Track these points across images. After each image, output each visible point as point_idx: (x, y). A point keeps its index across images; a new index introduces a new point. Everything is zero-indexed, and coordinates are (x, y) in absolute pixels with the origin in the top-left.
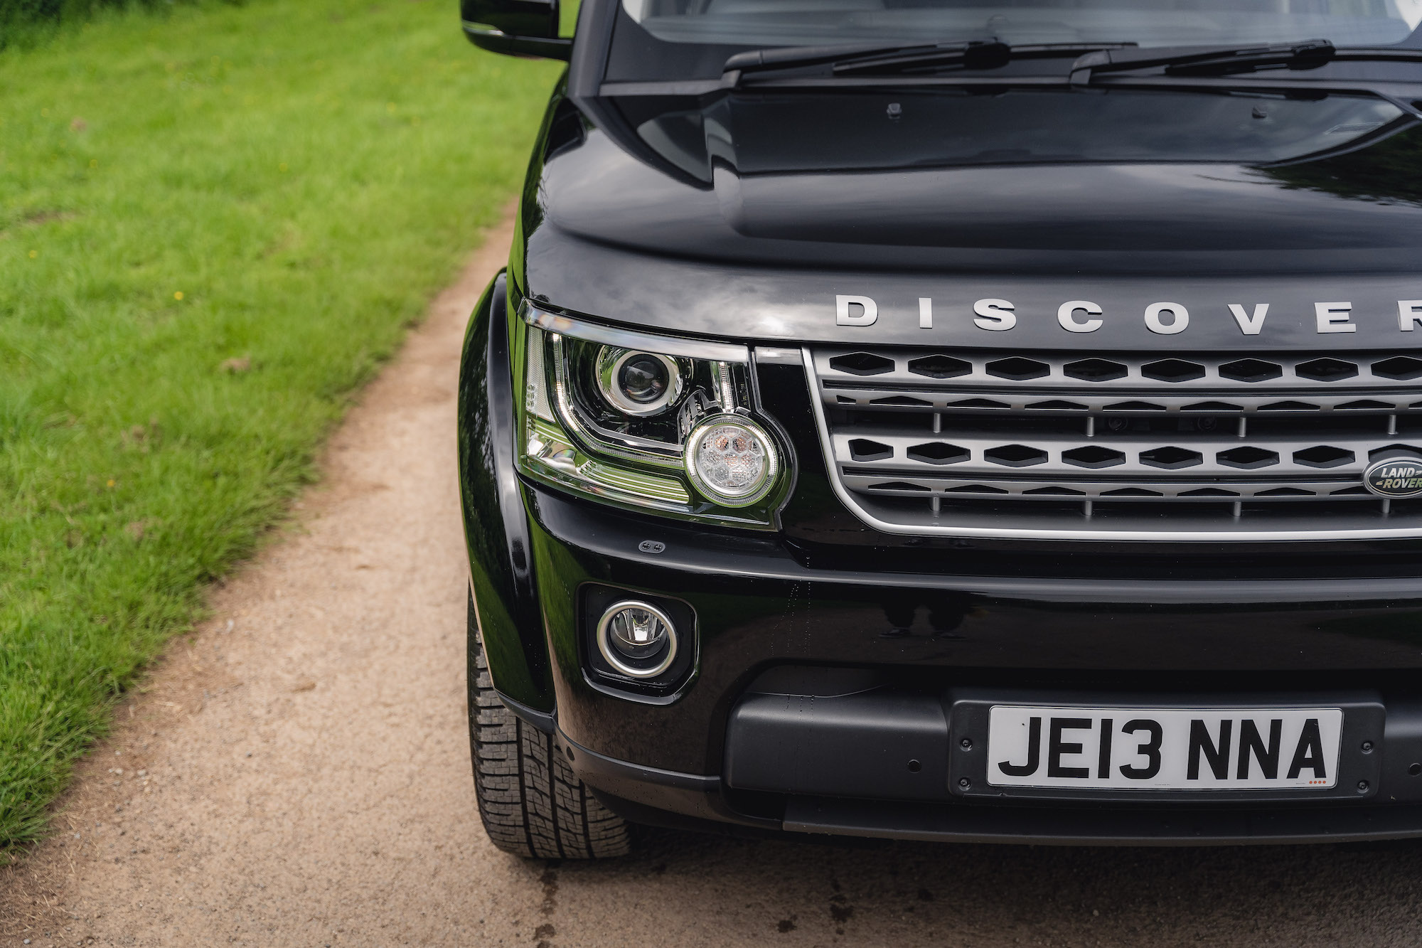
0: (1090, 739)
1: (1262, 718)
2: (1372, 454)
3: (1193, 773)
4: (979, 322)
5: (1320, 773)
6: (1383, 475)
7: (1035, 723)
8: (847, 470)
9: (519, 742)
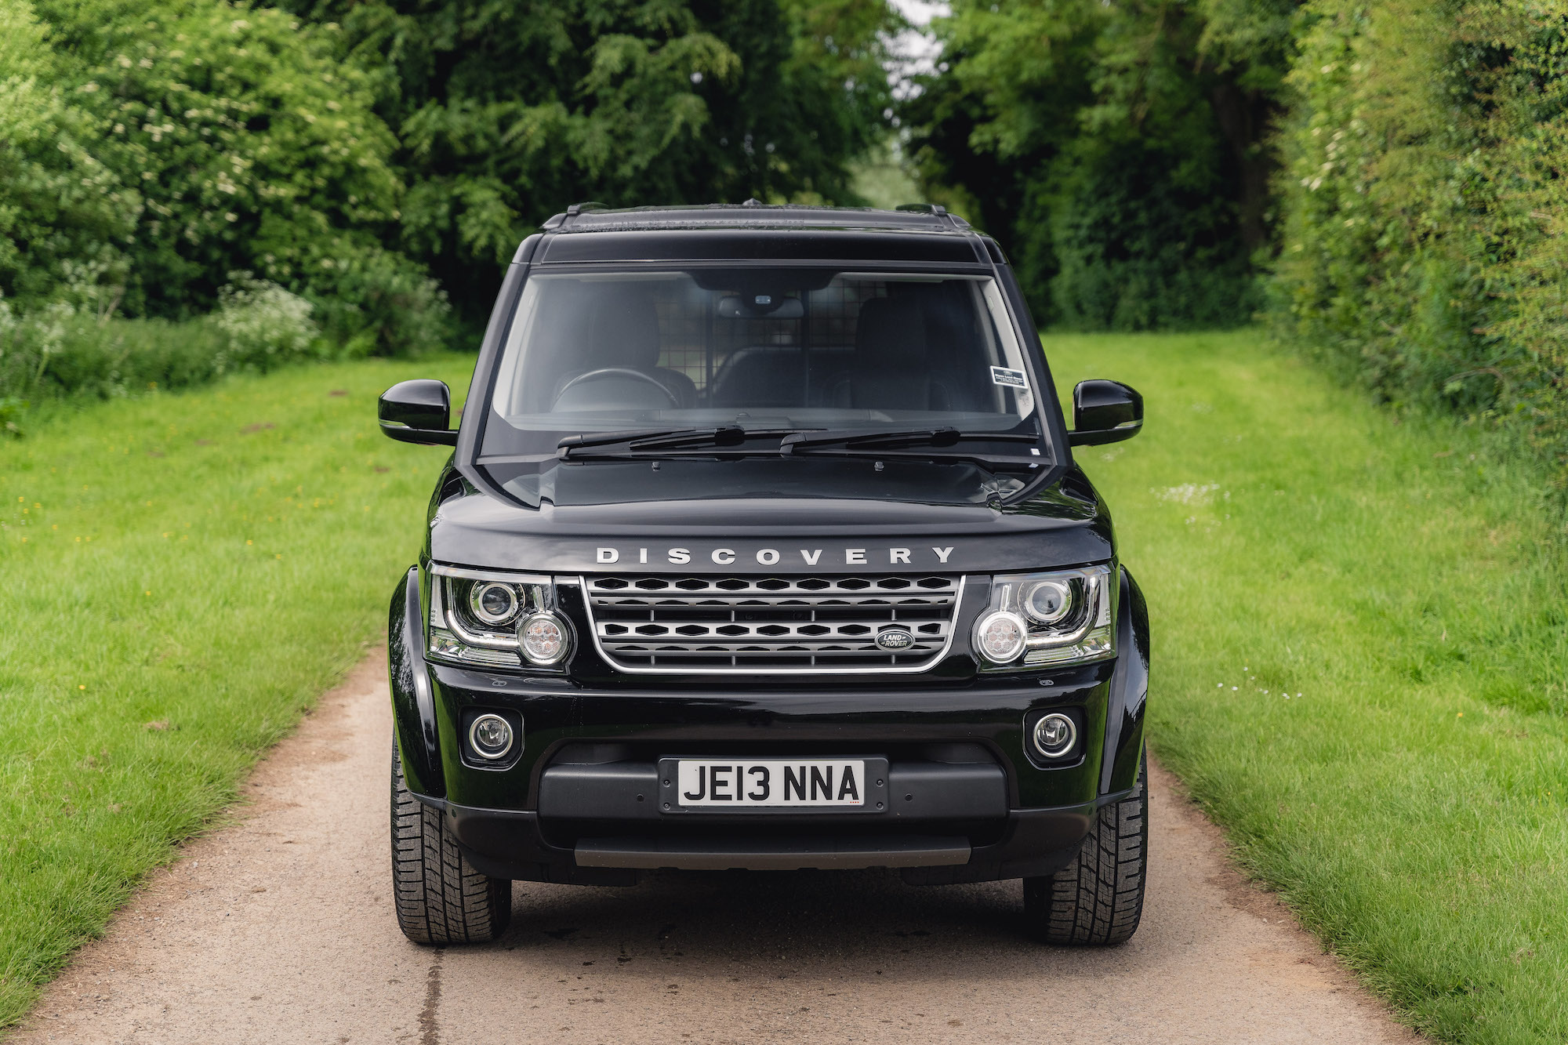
0: (731, 777)
1: (822, 765)
2: (880, 629)
3: (787, 797)
4: (671, 560)
5: (855, 797)
6: (885, 638)
7: (702, 769)
8: (604, 640)
9: (422, 837)
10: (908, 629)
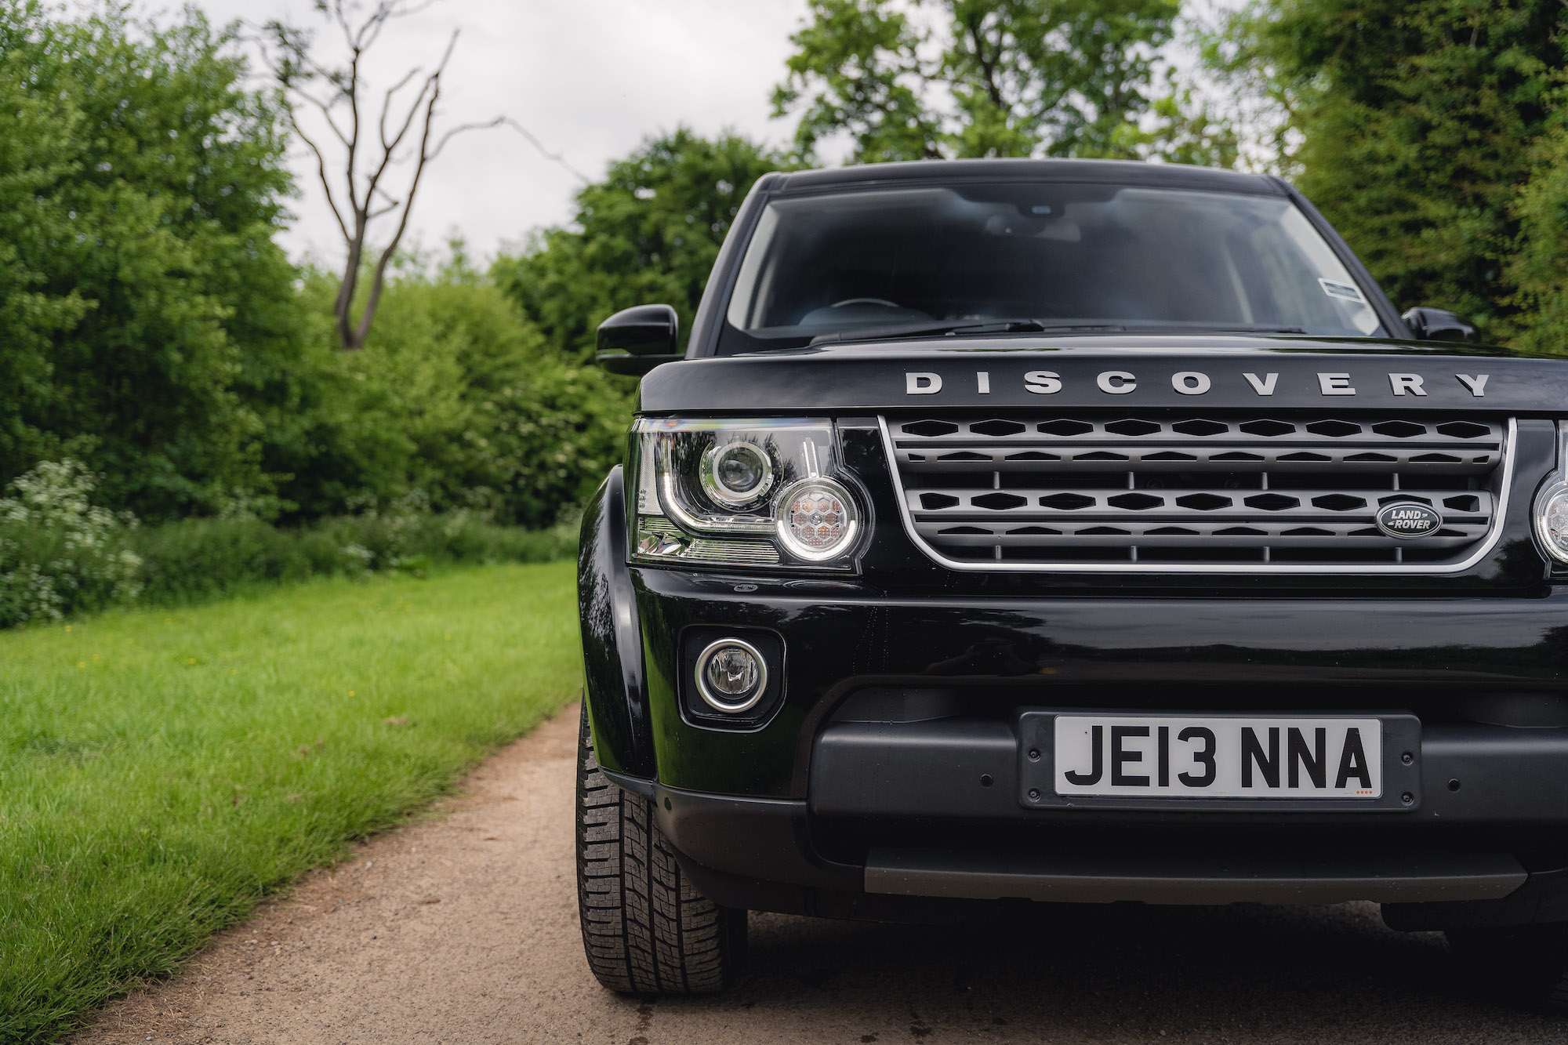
0: (1148, 746)
1: (1307, 726)
2: (1382, 502)
3: (1247, 781)
4: (1028, 387)
5: (1366, 783)
6: (1393, 517)
7: (1097, 732)
8: (919, 518)
9: (621, 841)
10: (1427, 501)
